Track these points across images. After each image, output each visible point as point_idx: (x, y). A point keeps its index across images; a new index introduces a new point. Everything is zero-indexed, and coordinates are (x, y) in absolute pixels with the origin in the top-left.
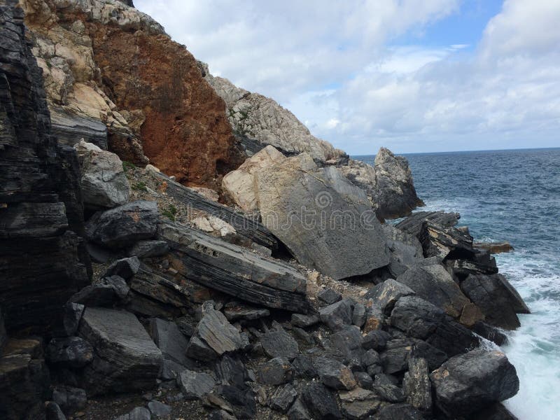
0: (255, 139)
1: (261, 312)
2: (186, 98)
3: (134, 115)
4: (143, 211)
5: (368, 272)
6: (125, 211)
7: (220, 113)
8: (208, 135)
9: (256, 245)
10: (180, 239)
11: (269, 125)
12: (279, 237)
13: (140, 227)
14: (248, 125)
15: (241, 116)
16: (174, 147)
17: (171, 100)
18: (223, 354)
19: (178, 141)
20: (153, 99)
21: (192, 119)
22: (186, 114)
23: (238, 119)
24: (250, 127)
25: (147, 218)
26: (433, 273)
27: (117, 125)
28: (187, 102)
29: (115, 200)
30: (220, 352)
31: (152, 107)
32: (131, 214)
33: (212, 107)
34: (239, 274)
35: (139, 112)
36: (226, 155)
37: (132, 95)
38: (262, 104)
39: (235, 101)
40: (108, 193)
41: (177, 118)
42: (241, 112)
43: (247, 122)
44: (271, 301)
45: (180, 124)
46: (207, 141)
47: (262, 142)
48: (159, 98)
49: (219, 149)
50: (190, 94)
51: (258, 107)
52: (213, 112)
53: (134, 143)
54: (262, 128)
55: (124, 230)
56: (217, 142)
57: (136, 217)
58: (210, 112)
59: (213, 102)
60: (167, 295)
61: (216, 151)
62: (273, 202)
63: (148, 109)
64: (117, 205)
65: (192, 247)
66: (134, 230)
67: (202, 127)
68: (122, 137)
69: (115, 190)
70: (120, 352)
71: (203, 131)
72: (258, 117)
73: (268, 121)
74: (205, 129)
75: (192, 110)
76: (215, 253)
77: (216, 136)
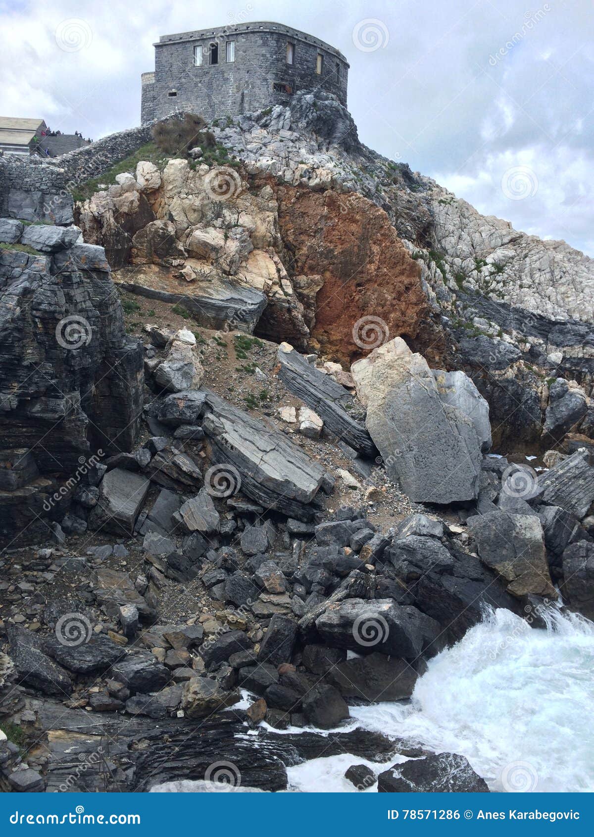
0: (503, 301)
1: (251, 508)
2: (371, 262)
3: (311, 280)
4: (189, 400)
5: (446, 502)
6: (175, 398)
7: (412, 280)
8: (392, 305)
9: (343, 444)
10: (214, 429)
11: (537, 281)
12: (374, 440)
13: (182, 413)
14: (498, 282)
15: (493, 270)
16: (352, 316)
17: (354, 265)
18: (194, 531)
19: (357, 310)
20: (334, 264)
21: (376, 286)
22: (369, 281)
23: (487, 274)
24: (501, 284)
25: (189, 407)
26: (518, 525)
27: (280, 294)
28: (373, 267)
29: (178, 386)
30: (191, 528)
31: (332, 272)
32: (179, 401)
33: (402, 273)
34: (246, 470)
35: (317, 277)
36: (412, 329)
37: (312, 259)
38: (533, 252)
39: (494, 248)
40: (173, 380)
41: (359, 285)
42: (493, 264)
43: (498, 278)
44: (265, 501)
45: (360, 291)
46: (390, 312)
47: (513, 306)
48: (340, 263)
49: (403, 322)
50: (378, 258)
51: (526, 256)
52: (403, 278)
53: (293, 314)
54: (521, 287)
55: (171, 413)
56: (403, 314)
57: (182, 404)
58: (399, 279)
59: (404, 267)
60: (178, 473)
61: (401, 324)
62: (380, 402)
63: (328, 275)
64: (179, 391)
65: (219, 438)
66: (176, 415)
67: (386, 296)
68: (282, 307)
69: (180, 378)
70: (108, 504)
71: (386, 300)
72: (521, 271)
73: (537, 275)
74: (389, 298)
75: (377, 276)
76: (232, 447)
77: (403, 306)
